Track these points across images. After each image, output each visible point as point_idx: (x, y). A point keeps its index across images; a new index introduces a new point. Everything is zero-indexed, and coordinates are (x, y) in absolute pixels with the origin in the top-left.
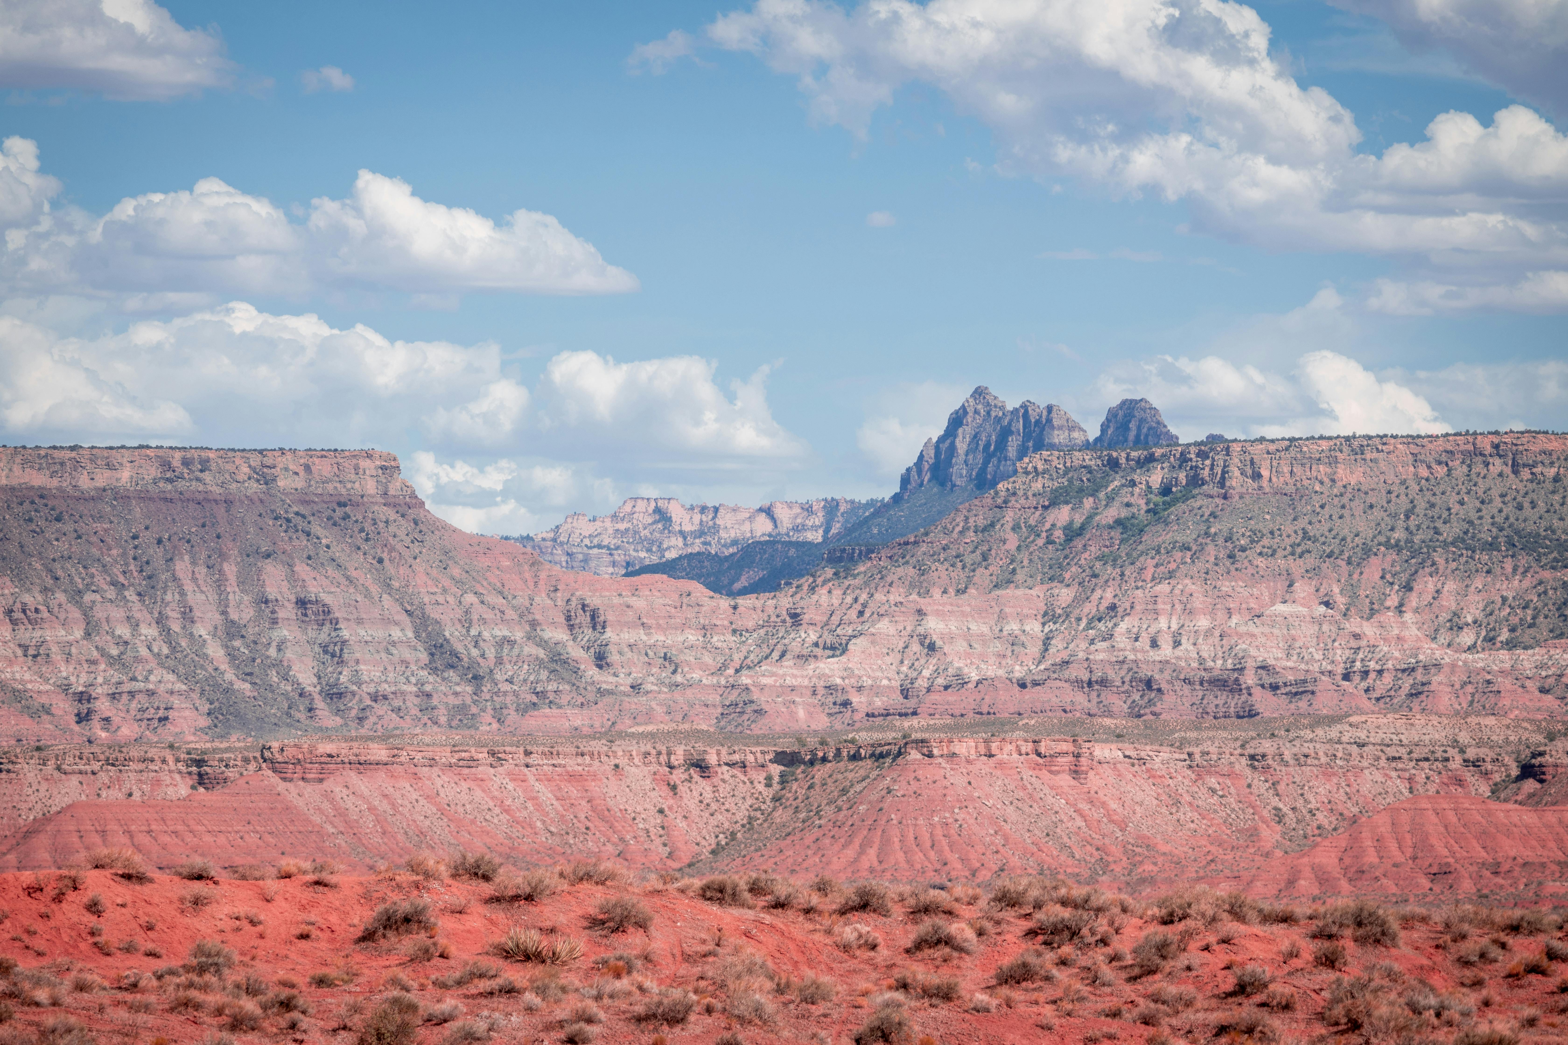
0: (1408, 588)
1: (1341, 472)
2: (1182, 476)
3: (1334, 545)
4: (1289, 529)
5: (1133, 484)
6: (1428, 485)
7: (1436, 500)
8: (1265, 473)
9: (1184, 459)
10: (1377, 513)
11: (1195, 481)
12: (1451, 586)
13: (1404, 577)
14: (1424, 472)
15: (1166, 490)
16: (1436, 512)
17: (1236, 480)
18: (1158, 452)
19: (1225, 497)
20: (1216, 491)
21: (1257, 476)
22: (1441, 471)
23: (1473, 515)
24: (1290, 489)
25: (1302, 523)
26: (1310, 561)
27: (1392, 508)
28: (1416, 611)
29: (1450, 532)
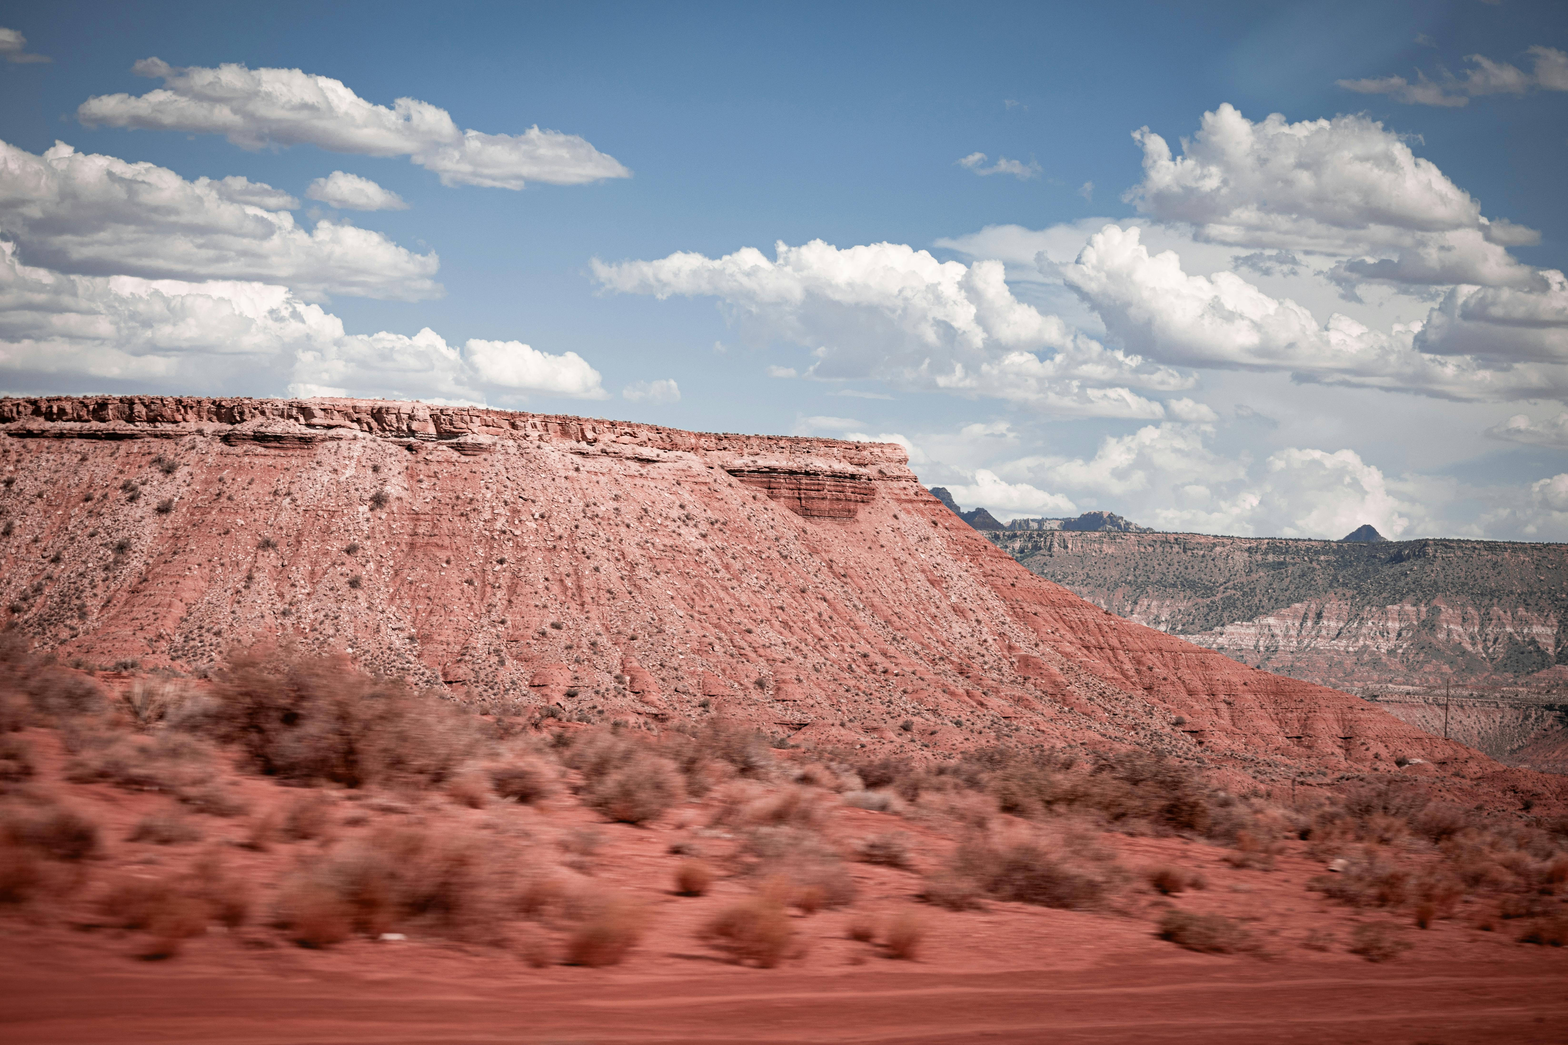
0: (1136, 603)
1: (1105, 546)
2: (1030, 545)
3: (1101, 581)
4: (1080, 572)
5: (1006, 547)
6: (1144, 556)
7: (1148, 562)
8: (1070, 546)
9: (1031, 537)
10: (1121, 567)
11: (1037, 548)
12: (1155, 603)
13: (1133, 598)
14: (1143, 550)
15: (1022, 551)
16: (1148, 568)
17: (1056, 548)
18: (1019, 533)
19: (1051, 556)
20: (1047, 553)
21: (1066, 547)
22: (1150, 549)
23: (1165, 571)
24: (1081, 554)
25: (1086, 570)
26: (1090, 587)
27: (1128, 565)
28: (1139, 614)
29: (1153, 578)
